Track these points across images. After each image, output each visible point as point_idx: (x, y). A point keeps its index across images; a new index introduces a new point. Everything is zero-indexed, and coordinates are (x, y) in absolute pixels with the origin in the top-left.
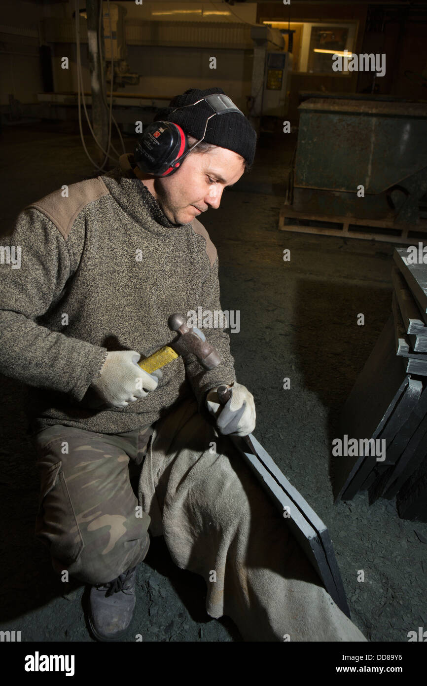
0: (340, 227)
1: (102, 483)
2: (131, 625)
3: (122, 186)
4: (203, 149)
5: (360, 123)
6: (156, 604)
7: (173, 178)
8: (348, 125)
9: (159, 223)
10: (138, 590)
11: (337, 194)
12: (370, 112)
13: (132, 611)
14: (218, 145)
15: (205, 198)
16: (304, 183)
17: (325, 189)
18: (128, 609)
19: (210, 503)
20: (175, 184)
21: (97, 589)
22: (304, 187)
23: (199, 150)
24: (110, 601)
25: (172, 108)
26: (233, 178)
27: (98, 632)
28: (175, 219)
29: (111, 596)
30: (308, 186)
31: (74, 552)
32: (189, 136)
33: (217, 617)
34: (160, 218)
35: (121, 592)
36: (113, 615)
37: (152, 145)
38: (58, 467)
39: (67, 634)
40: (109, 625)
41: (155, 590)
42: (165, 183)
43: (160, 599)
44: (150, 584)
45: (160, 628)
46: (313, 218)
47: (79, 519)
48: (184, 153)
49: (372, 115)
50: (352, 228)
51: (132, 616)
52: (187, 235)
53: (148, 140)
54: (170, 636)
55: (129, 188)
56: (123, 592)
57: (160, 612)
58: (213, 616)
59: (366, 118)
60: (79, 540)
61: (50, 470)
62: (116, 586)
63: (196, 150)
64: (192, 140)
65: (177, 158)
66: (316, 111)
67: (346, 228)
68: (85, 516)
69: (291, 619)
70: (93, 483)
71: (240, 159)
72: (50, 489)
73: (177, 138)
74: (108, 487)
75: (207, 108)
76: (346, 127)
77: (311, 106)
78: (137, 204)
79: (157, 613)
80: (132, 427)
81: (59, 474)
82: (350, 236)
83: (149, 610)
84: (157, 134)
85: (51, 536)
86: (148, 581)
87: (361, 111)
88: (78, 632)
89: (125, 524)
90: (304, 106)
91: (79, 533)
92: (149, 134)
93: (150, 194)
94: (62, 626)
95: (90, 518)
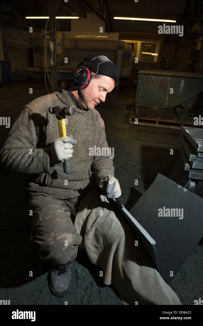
0: (155, 122)
1: (62, 220)
2: (69, 288)
3: (63, 94)
4: (98, 77)
5: (163, 79)
6: (80, 279)
7: (86, 89)
8: (158, 80)
9: (79, 108)
10: (72, 273)
11: (154, 109)
12: (167, 75)
13: (69, 282)
14: (104, 75)
15: (99, 97)
16: (140, 104)
17: (148, 106)
18: (68, 281)
19: (106, 233)
20: (86, 92)
21: (54, 272)
22: (140, 105)
23: (96, 77)
24: (60, 277)
25: (84, 62)
26: (110, 89)
27: (55, 291)
28: (87, 106)
29: (60, 275)
30: (141, 105)
31: (50, 249)
32: (91, 72)
33: (108, 285)
34: (80, 107)
35: (65, 273)
36: (61, 283)
37: (77, 75)
38: (42, 213)
39: (41, 292)
40: (59, 288)
41: (79, 273)
42: (82, 92)
43: (82, 277)
44: (77, 270)
45: (82, 290)
46: (143, 119)
47: (52, 234)
48: (90, 79)
49: (168, 76)
50: (160, 123)
51: (69, 284)
52: (92, 114)
53: (75, 73)
54: (86, 294)
55: (66, 95)
56: (66, 273)
57: (82, 283)
58: (106, 284)
59: (165, 77)
60: (53, 243)
61: (38, 214)
62: (63, 271)
63: (95, 77)
64: (93, 73)
65: (87, 81)
66: (145, 74)
67: (157, 123)
68: (55, 233)
69: (142, 284)
70: (58, 220)
71: (113, 80)
72: (38, 222)
73: (86, 72)
74: (64, 222)
75: (98, 60)
76: (157, 80)
77: (143, 72)
78: (70, 101)
79: (81, 283)
80: (72, 197)
81: (42, 216)
82: (159, 126)
83: (77, 282)
84: (79, 71)
85: (39, 242)
86: (76, 269)
87: (164, 74)
88: (45, 291)
89: (72, 237)
90: (140, 72)
91: (52, 241)
92: (75, 71)
93: (75, 97)
94: (39, 288)
95: (57, 234)
